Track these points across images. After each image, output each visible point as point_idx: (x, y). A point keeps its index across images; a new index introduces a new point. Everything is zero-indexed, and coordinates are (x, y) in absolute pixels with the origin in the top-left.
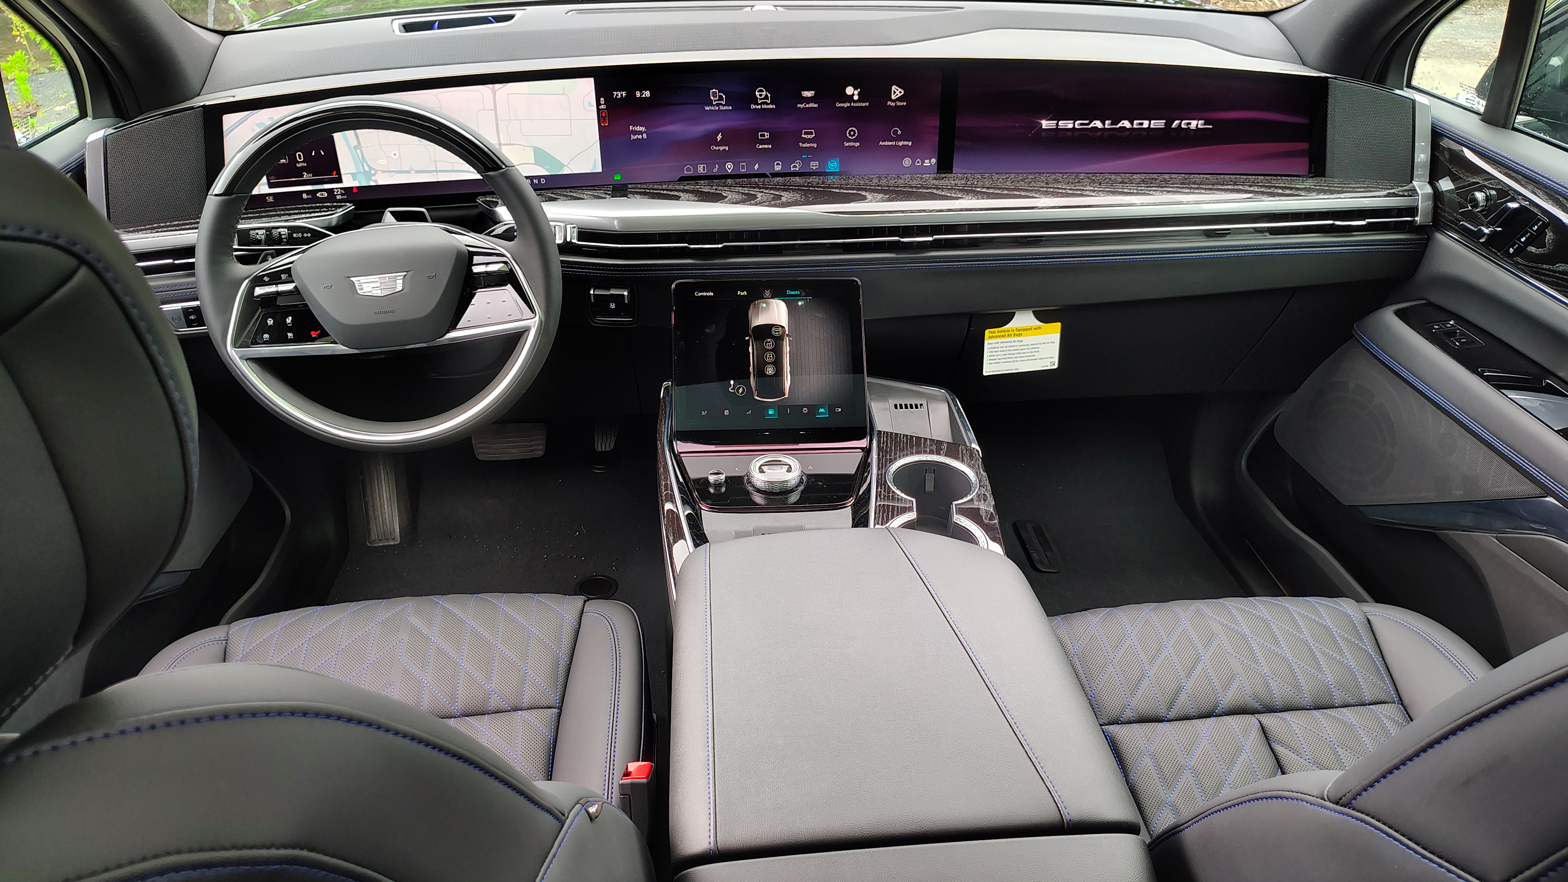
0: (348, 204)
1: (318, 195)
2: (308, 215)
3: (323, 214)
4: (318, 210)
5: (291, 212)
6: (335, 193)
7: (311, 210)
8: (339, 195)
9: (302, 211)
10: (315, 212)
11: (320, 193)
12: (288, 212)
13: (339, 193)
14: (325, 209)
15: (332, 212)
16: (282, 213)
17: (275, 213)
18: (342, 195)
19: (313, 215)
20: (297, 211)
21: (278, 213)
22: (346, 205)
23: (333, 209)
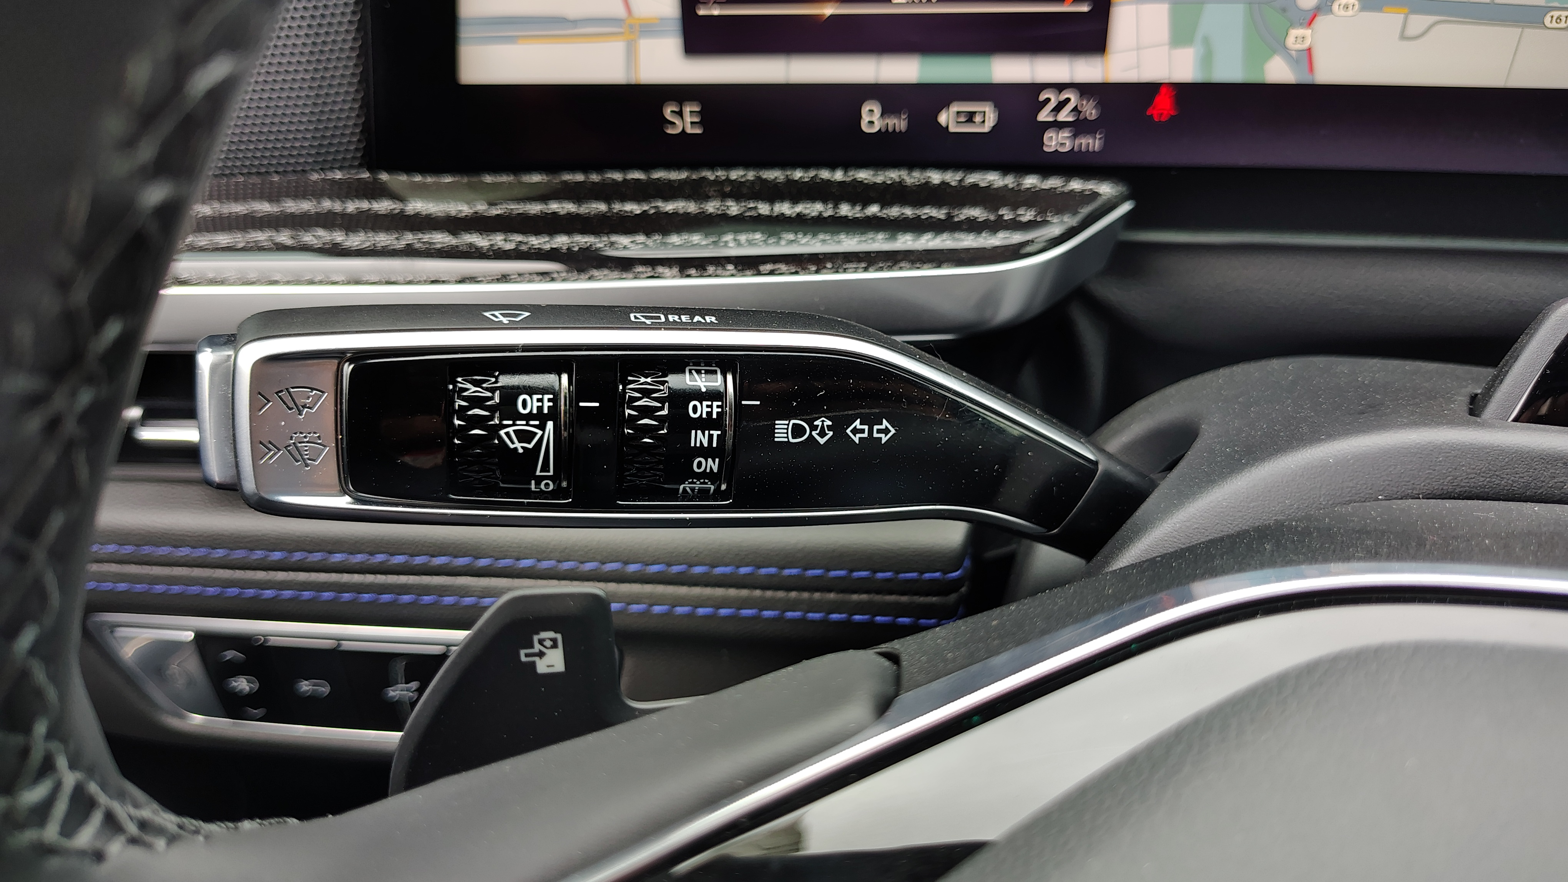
0: (1106, 189)
1: (943, 118)
2: (878, 242)
3: (968, 241)
4: (939, 213)
5: (785, 208)
6: (1044, 116)
7: (894, 212)
8: (1059, 126)
9: (845, 210)
10: (918, 226)
11: (955, 108)
12: (764, 209)
13: (1064, 116)
14: (976, 213)
15: (1017, 238)
16: (734, 208)
17: (692, 207)
18: (1079, 127)
19: (906, 242)
20: (815, 209)
21: (712, 207)
22: (1095, 195)
23: (1027, 215)
